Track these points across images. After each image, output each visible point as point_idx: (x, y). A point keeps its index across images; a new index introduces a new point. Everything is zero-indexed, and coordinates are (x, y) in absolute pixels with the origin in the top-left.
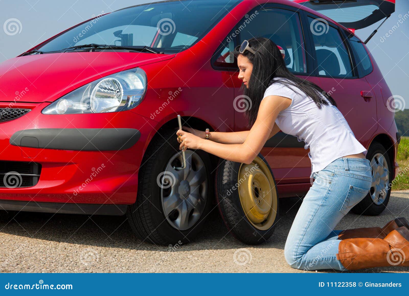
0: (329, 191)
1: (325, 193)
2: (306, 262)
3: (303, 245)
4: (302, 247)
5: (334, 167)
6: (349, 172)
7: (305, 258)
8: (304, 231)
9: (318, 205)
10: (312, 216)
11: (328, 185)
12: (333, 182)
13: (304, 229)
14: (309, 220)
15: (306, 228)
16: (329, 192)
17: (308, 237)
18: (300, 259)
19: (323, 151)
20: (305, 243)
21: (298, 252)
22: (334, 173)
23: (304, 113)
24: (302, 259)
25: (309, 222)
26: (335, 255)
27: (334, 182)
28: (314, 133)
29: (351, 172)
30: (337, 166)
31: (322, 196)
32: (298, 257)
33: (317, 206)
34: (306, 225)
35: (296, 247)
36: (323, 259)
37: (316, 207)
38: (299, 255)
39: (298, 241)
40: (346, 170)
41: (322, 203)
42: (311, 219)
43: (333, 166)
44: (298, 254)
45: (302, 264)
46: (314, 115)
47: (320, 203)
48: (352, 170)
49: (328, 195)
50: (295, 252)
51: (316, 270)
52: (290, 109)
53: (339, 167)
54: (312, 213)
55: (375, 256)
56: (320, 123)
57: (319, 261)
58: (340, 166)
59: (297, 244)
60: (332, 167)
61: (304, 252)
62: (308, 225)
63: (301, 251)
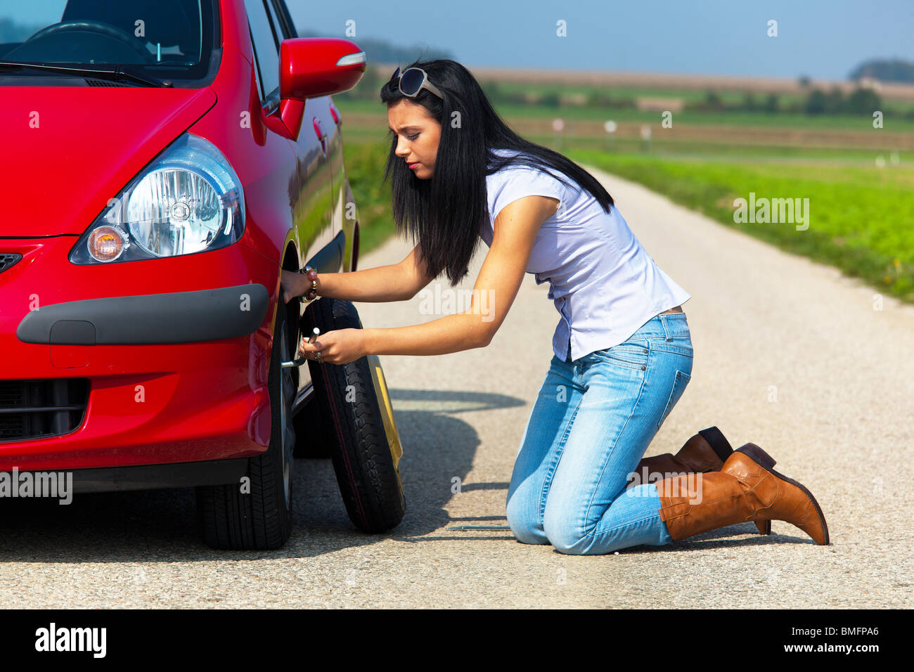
0: (645, 385)
1: (635, 392)
2: (604, 536)
3: (598, 502)
4: (595, 507)
5: (645, 336)
6: (672, 343)
7: (602, 528)
8: (598, 474)
9: (625, 417)
10: (614, 441)
11: (641, 375)
12: (651, 367)
13: (598, 471)
14: (608, 450)
15: (602, 468)
16: (645, 389)
17: (606, 486)
18: (591, 533)
19: (616, 305)
20: (601, 499)
21: (590, 518)
22: (648, 348)
23: (580, 226)
24: (595, 532)
25: (608, 454)
26: (656, 514)
27: (653, 367)
28: (595, 267)
29: (675, 343)
30: (650, 333)
31: (630, 397)
32: (588, 528)
33: (622, 419)
34: (602, 461)
35: (584, 509)
36: (636, 524)
37: (620, 421)
38: (590, 524)
39: (587, 496)
40: (669, 340)
41: (632, 411)
42: (611, 448)
43: (643, 334)
44: (589, 522)
45: (595, 543)
46: (600, 231)
47: (628, 412)
48: (677, 340)
49: (643, 394)
50: (583, 519)
51: (614, 552)
52: (554, 221)
53: (654, 335)
54: (614, 435)
55: (720, 506)
56: (610, 247)
57: (629, 530)
58: (656, 333)
59: (586, 503)
60: (641, 336)
61: (599, 516)
62: (605, 460)
63: (595, 516)
